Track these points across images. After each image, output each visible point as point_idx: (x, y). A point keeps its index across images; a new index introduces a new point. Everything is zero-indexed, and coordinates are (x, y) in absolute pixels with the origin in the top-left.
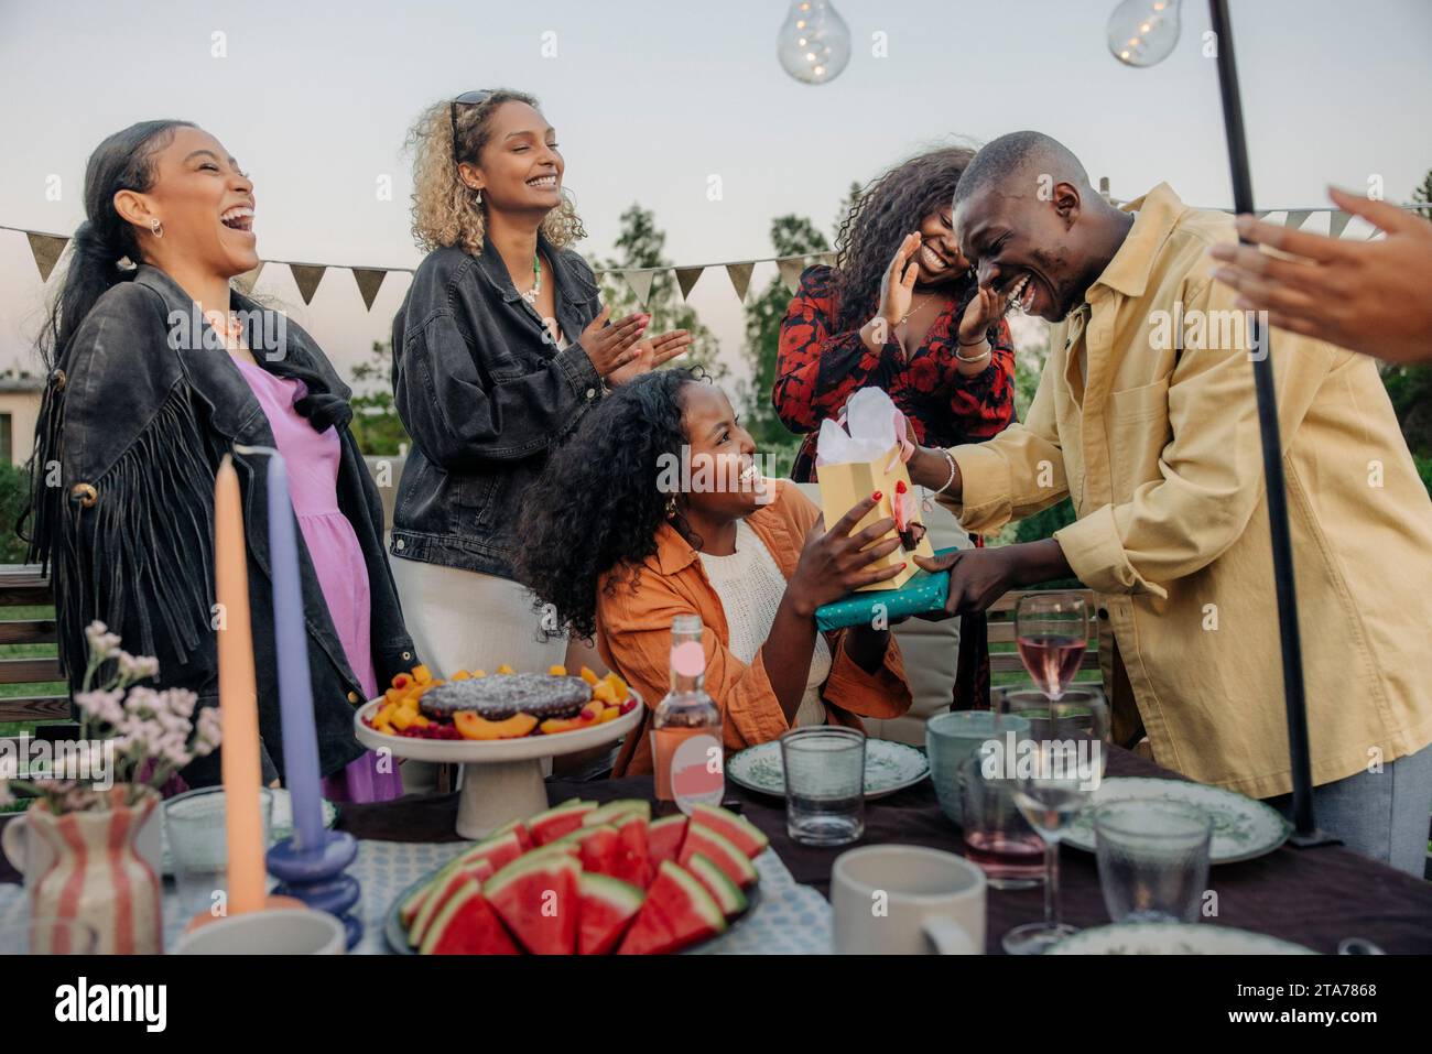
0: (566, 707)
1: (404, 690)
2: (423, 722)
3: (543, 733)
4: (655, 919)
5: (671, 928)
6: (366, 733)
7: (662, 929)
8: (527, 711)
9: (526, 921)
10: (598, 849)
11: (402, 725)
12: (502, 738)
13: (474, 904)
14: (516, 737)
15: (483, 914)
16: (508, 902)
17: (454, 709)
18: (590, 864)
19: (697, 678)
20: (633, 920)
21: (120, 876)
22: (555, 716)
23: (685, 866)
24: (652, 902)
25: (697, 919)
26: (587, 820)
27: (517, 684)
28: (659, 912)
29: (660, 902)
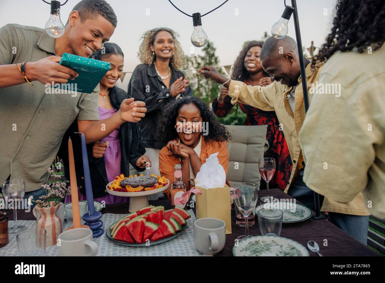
0: (151, 185)
1: (117, 180)
2: (120, 187)
3: (145, 191)
4: (160, 231)
5: (163, 234)
6: (108, 190)
7: (161, 233)
8: (142, 186)
9: (133, 231)
10: (151, 216)
11: (115, 188)
12: (135, 192)
13: (123, 227)
14: (139, 191)
15: (125, 229)
16: (130, 227)
17: (126, 185)
18: (148, 219)
19: (180, 178)
20: (156, 232)
21: (53, 220)
22: (148, 187)
23: (168, 221)
24: (160, 228)
25: (169, 232)
26: (151, 210)
27: (143, 178)
28: (161, 230)
29: (161, 228)
